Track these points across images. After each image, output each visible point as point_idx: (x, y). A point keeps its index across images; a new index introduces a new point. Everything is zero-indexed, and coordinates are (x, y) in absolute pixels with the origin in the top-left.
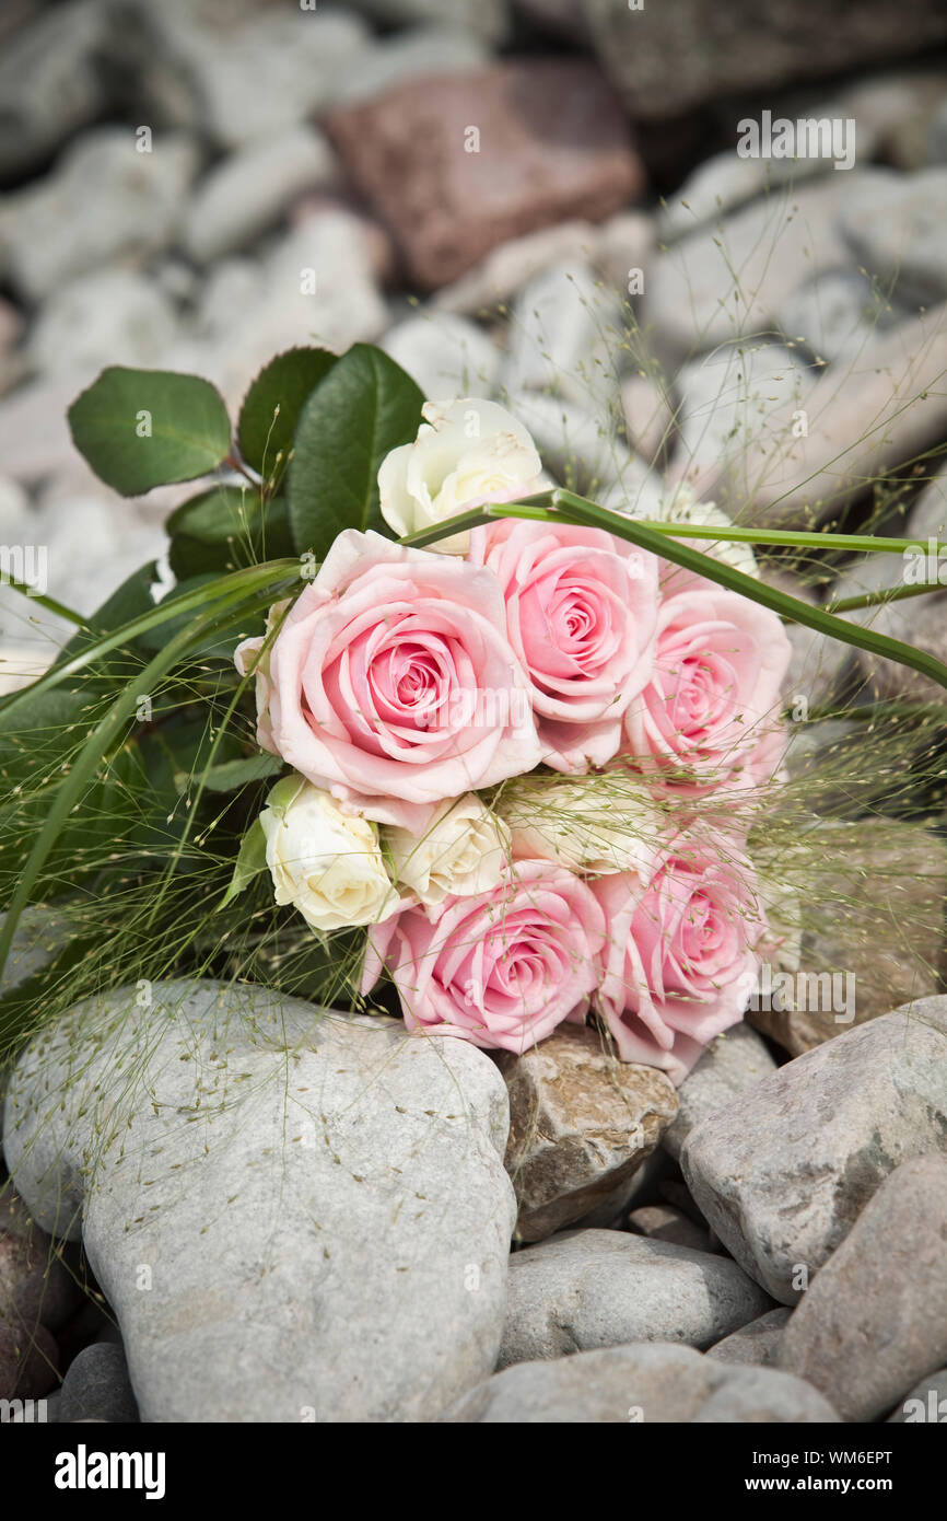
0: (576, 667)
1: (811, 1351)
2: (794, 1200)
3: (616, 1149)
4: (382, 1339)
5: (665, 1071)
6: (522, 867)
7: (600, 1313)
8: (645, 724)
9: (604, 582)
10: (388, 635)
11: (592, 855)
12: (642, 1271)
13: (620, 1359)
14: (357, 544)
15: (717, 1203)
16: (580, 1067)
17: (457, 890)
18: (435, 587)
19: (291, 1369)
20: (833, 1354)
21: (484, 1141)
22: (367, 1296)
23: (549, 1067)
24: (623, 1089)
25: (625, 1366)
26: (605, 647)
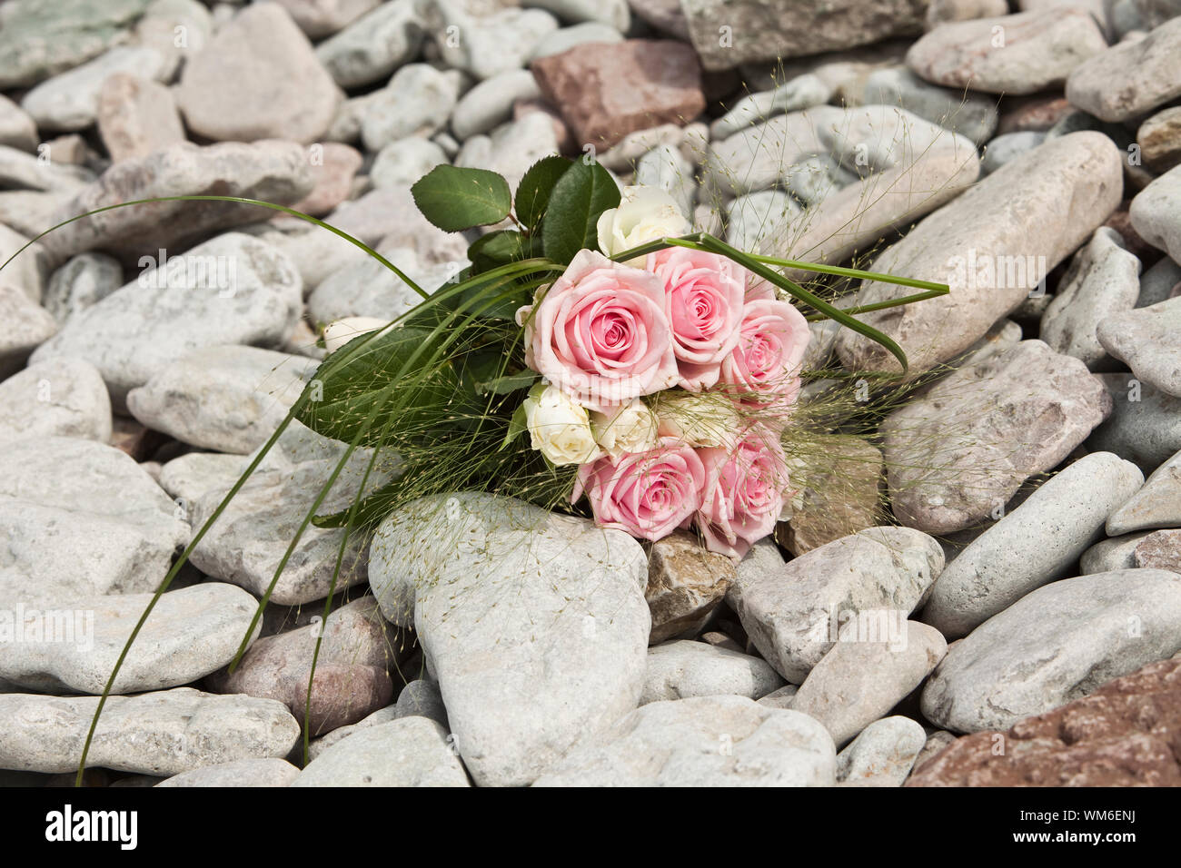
0: (700, 333)
1: (811, 706)
2: (804, 626)
3: (704, 596)
4: (580, 684)
5: (729, 558)
6: (664, 440)
7: (694, 681)
8: (733, 367)
9: (717, 289)
10: (602, 307)
11: (701, 436)
12: (717, 661)
13: (712, 701)
14: (588, 257)
15: (758, 628)
16: (685, 552)
17: (627, 449)
18: (626, 284)
19: (532, 696)
20: (824, 708)
21: (636, 585)
22: (573, 661)
23: (670, 550)
24: (709, 565)
25: (714, 705)
26: (715, 324)
